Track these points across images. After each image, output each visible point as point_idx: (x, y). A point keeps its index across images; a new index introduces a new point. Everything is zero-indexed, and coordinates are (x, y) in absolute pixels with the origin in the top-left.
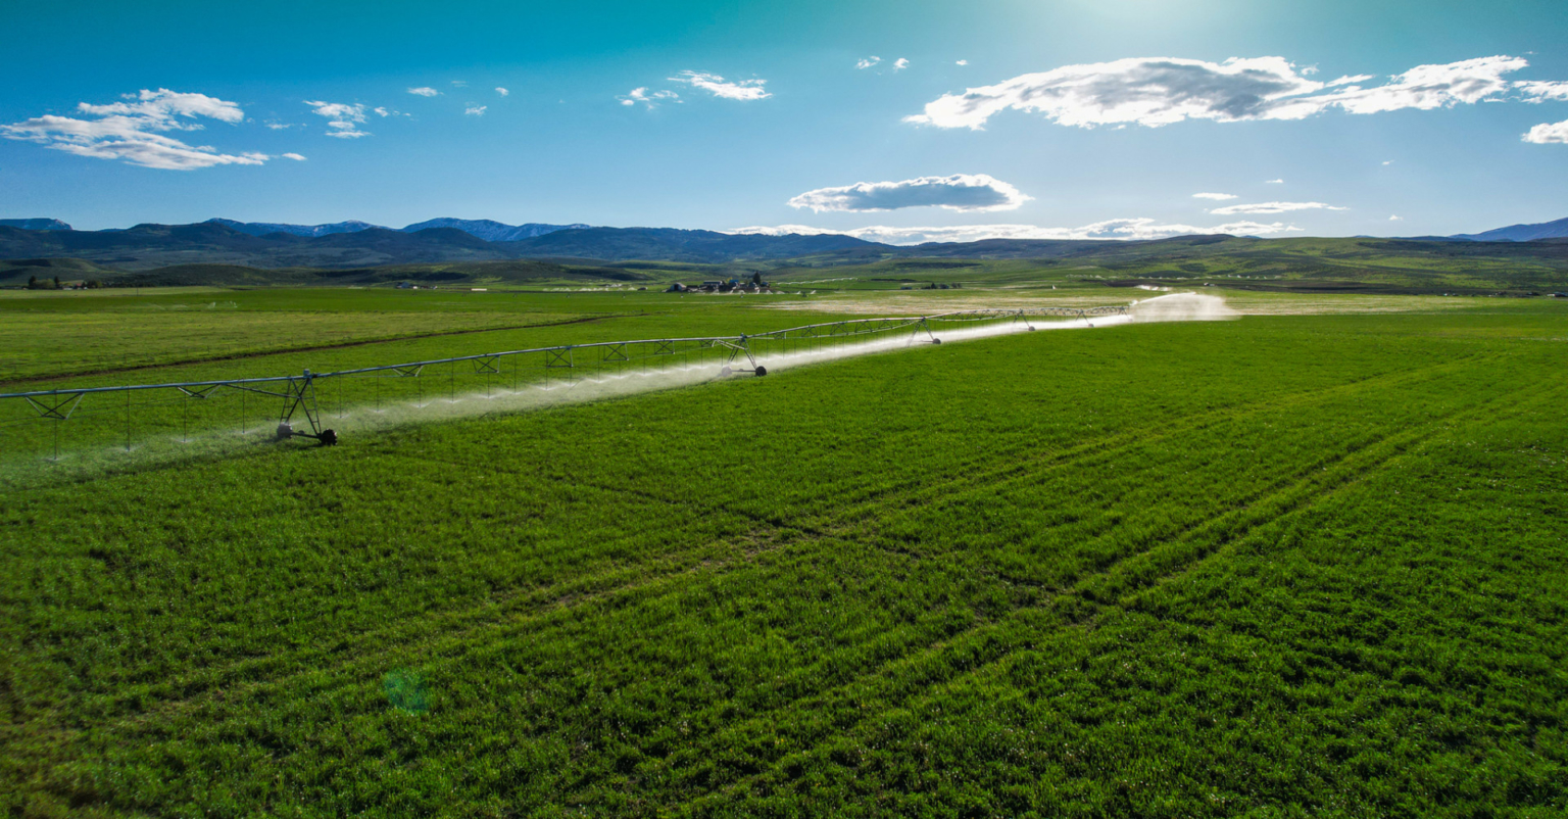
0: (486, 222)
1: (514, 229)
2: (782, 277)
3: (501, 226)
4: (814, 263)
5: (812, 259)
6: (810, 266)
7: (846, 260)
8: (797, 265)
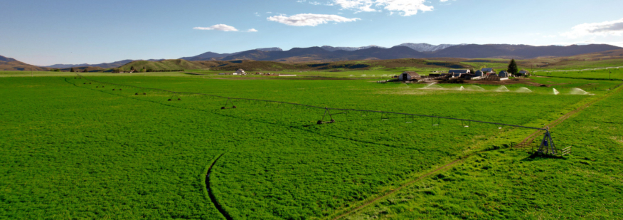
0: (424, 44)
1: (436, 47)
2: (563, 66)
3: (430, 45)
4: (587, 59)
5: (585, 57)
6: (584, 60)
7: (609, 57)
8: (574, 60)
